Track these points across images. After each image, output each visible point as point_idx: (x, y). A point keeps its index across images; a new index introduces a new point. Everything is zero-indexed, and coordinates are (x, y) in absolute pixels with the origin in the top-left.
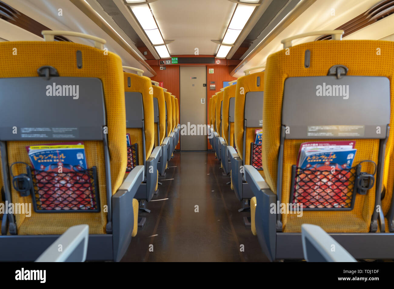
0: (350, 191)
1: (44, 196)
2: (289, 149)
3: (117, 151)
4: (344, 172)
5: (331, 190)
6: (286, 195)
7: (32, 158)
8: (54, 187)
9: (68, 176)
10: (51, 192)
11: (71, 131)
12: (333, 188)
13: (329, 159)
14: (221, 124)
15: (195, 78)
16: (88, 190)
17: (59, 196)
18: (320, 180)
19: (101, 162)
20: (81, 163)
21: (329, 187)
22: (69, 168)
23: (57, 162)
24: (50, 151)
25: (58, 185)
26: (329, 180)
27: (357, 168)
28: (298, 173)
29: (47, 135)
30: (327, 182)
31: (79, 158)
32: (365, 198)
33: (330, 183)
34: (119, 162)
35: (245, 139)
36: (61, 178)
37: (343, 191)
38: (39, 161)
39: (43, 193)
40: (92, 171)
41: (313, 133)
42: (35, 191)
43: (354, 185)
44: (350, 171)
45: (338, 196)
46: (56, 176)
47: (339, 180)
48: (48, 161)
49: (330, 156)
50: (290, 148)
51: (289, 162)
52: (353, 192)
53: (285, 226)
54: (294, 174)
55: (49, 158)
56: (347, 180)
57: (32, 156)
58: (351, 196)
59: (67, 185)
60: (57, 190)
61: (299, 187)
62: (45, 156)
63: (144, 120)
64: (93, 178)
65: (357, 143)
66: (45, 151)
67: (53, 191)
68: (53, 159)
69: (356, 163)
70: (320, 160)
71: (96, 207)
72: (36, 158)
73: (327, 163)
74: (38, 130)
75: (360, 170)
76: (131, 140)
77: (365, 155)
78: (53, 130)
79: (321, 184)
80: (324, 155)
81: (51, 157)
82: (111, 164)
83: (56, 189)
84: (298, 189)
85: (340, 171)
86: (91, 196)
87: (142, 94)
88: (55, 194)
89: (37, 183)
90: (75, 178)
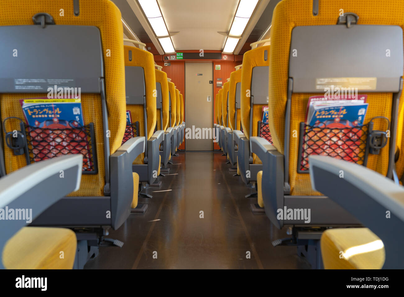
0: (361, 151)
1: (39, 156)
2: (297, 104)
3: (115, 106)
4: (355, 130)
5: (342, 151)
6: (294, 155)
7: (26, 111)
8: (49, 145)
9: (64, 133)
10: (46, 152)
11: (67, 83)
12: (344, 147)
13: (338, 115)
14: (227, 116)
15: (201, 75)
16: (85, 149)
17: (55, 155)
18: (330, 139)
19: (98, 118)
20: (77, 119)
21: (339, 146)
22: (64, 124)
23: (52, 118)
24: (45, 105)
25: (53, 144)
26: (340, 139)
27: (369, 125)
28: (307, 131)
29: (41, 87)
30: (337, 141)
31: (75, 113)
32: (378, 159)
33: (340, 143)
34: (118, 119)
35: (252, 117)
36: (57, 136)
37: (355, 151)
38: (34, 116)
39: (37, 153)
40: (89, 128)
41: (322, 86)
42: (29, 149)
43: (366, 144)
44: (361, 129)
45: (350, 157)
46: (51, 133)
47: (350, 139)
48: (43, 116)
49: (340, 112)
50: (299, 103)
51: (297, 119)
52: (365, 153)
53: (293, 189)
54: (302, 133)
55: (44, 113)
56: (359, 138)
57: (26, 109)
58: (362, 157)
59: (62, 144)
60: (53, 149)
61: (307, 147)
62: (39, 110)
63: (146, 96)
64: (90, 136)
65: (369, 97)
66: (40, 105)
67: (48, 149)
68: (48, 114)
69: (368, 120)
70: (330, 116)
71: (94, 168)
72: (30, 113)
73: (337, 120)
74: (32, 82)
75: (372, 129)
76: (132, 117)
77: (377, 111)
78: (48, 81)
79: (330, 143)
80: (333, 110)
81: (46, 111)
82: (109, 121)
83: (52, 147)
84: (307, 149)
85: (351, 129)
86: (88, 156)
87: (143, 68)
88: (50, 153)
89: (31, 141)
90: (71, 136)
